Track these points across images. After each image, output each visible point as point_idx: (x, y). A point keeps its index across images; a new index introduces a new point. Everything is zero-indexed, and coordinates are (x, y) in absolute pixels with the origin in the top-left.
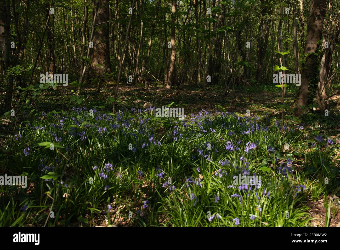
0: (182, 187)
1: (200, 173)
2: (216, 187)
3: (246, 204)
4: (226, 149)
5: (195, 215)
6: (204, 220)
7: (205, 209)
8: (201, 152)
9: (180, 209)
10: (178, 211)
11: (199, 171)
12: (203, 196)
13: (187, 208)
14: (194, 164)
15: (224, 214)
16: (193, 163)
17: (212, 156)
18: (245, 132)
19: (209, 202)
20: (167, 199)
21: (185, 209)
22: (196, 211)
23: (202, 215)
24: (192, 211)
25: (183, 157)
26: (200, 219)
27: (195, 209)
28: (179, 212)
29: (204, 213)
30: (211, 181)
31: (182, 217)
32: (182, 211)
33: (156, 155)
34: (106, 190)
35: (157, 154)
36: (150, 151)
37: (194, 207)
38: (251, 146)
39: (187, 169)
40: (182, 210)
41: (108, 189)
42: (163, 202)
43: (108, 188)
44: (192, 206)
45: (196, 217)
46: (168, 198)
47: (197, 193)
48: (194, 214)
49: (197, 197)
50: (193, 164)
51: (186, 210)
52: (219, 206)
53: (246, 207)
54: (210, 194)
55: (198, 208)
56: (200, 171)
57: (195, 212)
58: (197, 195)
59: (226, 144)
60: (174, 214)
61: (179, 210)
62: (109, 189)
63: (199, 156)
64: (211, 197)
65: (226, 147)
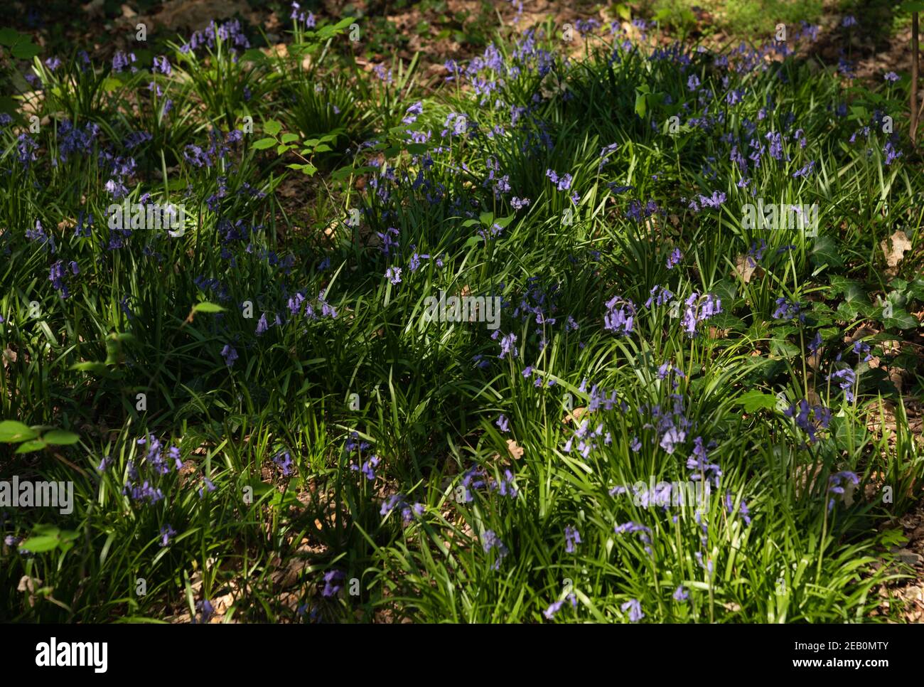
0: (443, 498)
1: (509, 435)
2: (573, 491)
3: (674, 547)
4: (608, 327)
5: (504, 600)
6: (534, 613)
7: (536, 576)
8: (507, 346)
9: (451, 586)
10: (440, 594)
11: (504, 428)
12: (526, 533)
13: (474, 580)
14: (487, 391)
15: (599, 589)
16: (481, 387)
17: (555, 350)
18: (703, 200)
19: (547, 550)
20: (394, 551)
21: (464, 584)
22: (502, 586)
23: (526, 598)
24: (490, 587)
25: (433, 357)
26: (519, 612)
27: (500, 580)
28: (447, 598)
29: (531, 591)
30: (551, 470)
31: (458, 611)
32: (458, 591)
33: (321, 364)
34: (168, 546)
35: (324, 360)
36: (292, 350)
37: (497, 574)
38: (704, 307)
39: (455, 416)
40: (457, 587)
41: (173, 542)
42: (382, 562)
43: (173, 537)
44: (490, 573)
45: (507, 609)
46: (399, 549)
47: (503, 521)
48: (497, 598)
49: (506, 536)
50: (481, 392)
51: (469, 588)
52: (582, 563)
53: (676, 556)
54: (550, 517)
55: (510, 575)
56: (508, 427)
57: (502, 589)
58: (503, 527)
59: (606, 308)
60: (431, 603)
61: (446, 589)
62: (178, 540)
63: (501, 356)
64: (555, 529)
65: (606, 319)
